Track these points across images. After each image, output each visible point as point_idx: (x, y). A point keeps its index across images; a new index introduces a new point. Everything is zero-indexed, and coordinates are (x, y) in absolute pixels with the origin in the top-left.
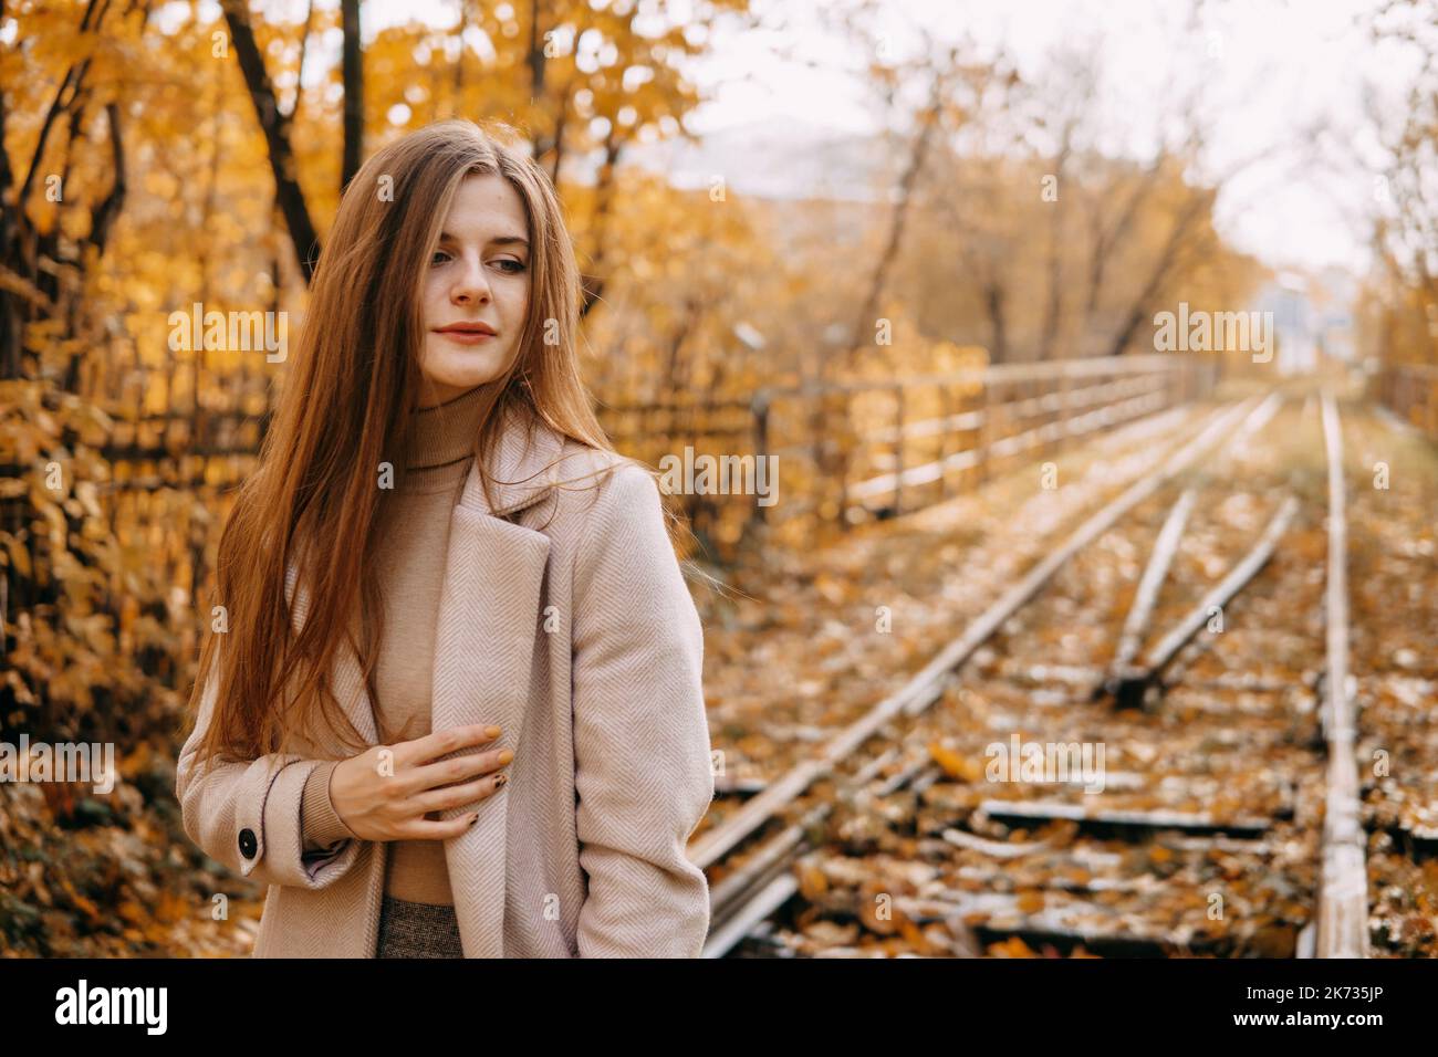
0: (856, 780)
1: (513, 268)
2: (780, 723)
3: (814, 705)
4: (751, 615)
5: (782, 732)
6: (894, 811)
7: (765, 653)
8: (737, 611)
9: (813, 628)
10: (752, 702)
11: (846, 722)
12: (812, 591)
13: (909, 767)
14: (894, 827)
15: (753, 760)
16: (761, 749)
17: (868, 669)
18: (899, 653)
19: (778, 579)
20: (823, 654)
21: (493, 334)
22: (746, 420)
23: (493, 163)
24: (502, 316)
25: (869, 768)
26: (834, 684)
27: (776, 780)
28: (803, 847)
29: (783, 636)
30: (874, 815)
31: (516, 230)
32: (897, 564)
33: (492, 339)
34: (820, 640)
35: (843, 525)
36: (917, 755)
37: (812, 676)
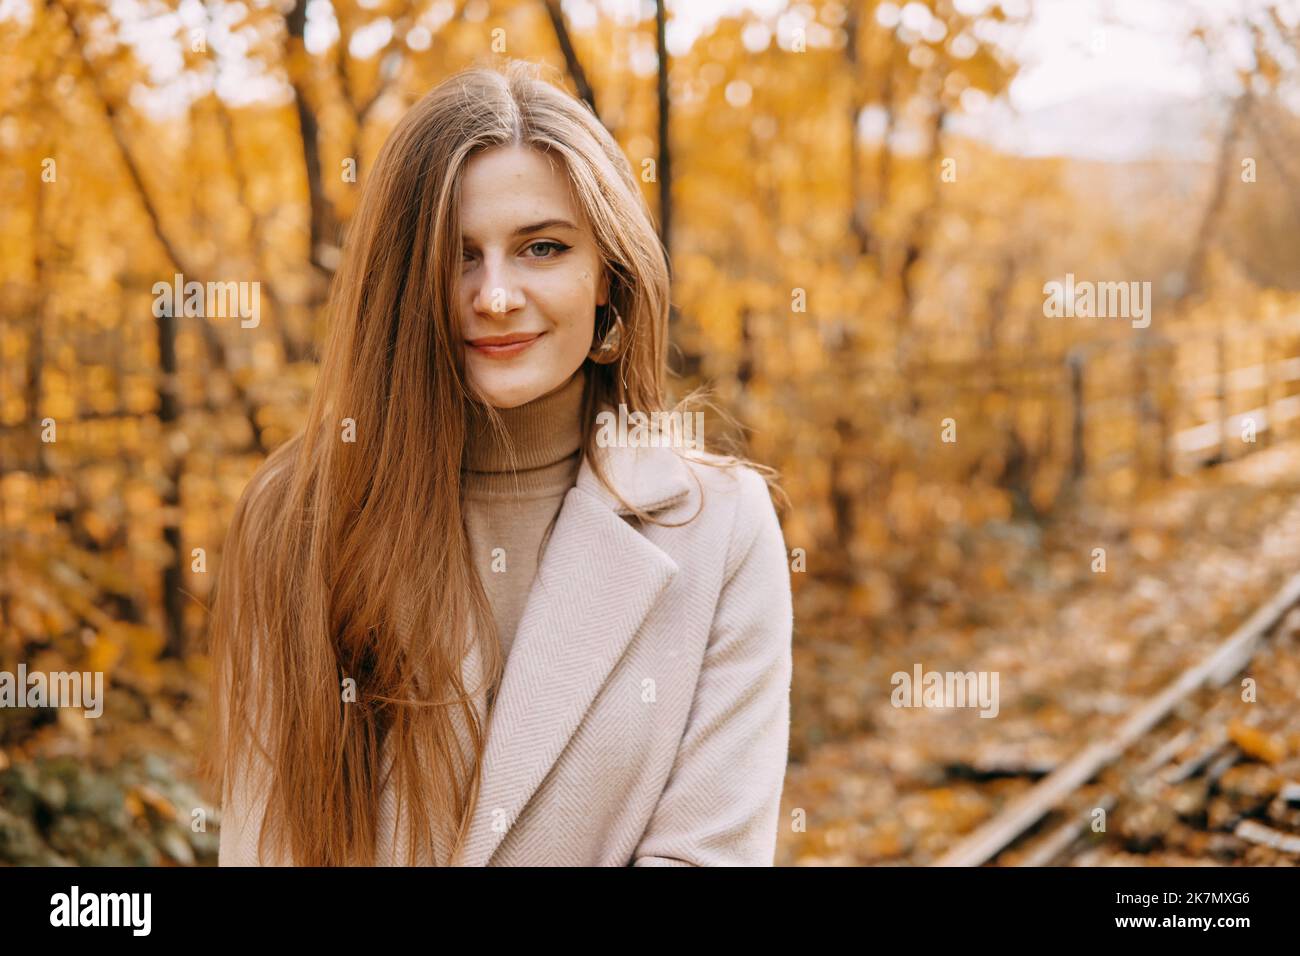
0: (1146, 766)
2: (1081, 692)
3: (1119, 672)
5: (1081, 702)
6: (1185, 802)
7: (1075, 613)
8: (1049, 569)
9: (1124, 587)
11: (1150, 692)
13: (1205, 750)
14: (1183, 819)
15: (1049, 735)
16: (1057, 721)
17: (1177, 633)
18: (1211, 613)
19: (1094, 534)
20: (1132, 616)
22: (1060, 377)
25: (1162, 751)
26: (1143, 648)
27: (1070, 757)
28: (1082, 843)
29: (1094, 596)
30: (1162, 806)
32: (1216, 518)
34: (1131, 600)
35: (1165, 473)
36: (1216, 735)
37: (1120, 638)
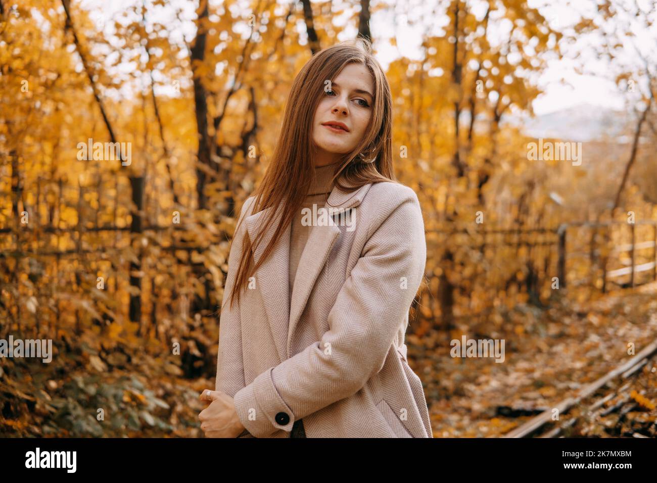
0: (591, 407)
1: (364, 104)
2: (561, 381)
3: (579, 373)
4: (553, 330)
5: (562, 385)
6: (610, 423)
7: (559, 348)
8: (547, 328)
9: (584, 337)
10: (549, 370)
11: (592, 381)
12: (584, 320)
13: (619, 402)
14: (608, 430)
15: (545, 398)
16: (550, 392)
17: (607, 357)
19: (569, 314)
20: (587, 350)
21: (347, 131)
22: (555, 238)
23: (363, 60)
24: (353, 123)
25: (599, 402)
26: (591, 363)
27: (553, 406)
29: (569, 341)
30: (600, 424)
31: (367, 88)
32: (628, 308)
33: (347, 133)
34: (587, 343)
35: (604, 291)
36: (624, 397)
37: (580, 360)
